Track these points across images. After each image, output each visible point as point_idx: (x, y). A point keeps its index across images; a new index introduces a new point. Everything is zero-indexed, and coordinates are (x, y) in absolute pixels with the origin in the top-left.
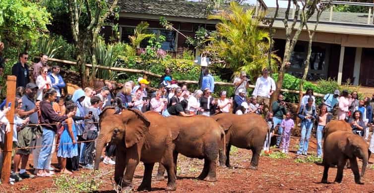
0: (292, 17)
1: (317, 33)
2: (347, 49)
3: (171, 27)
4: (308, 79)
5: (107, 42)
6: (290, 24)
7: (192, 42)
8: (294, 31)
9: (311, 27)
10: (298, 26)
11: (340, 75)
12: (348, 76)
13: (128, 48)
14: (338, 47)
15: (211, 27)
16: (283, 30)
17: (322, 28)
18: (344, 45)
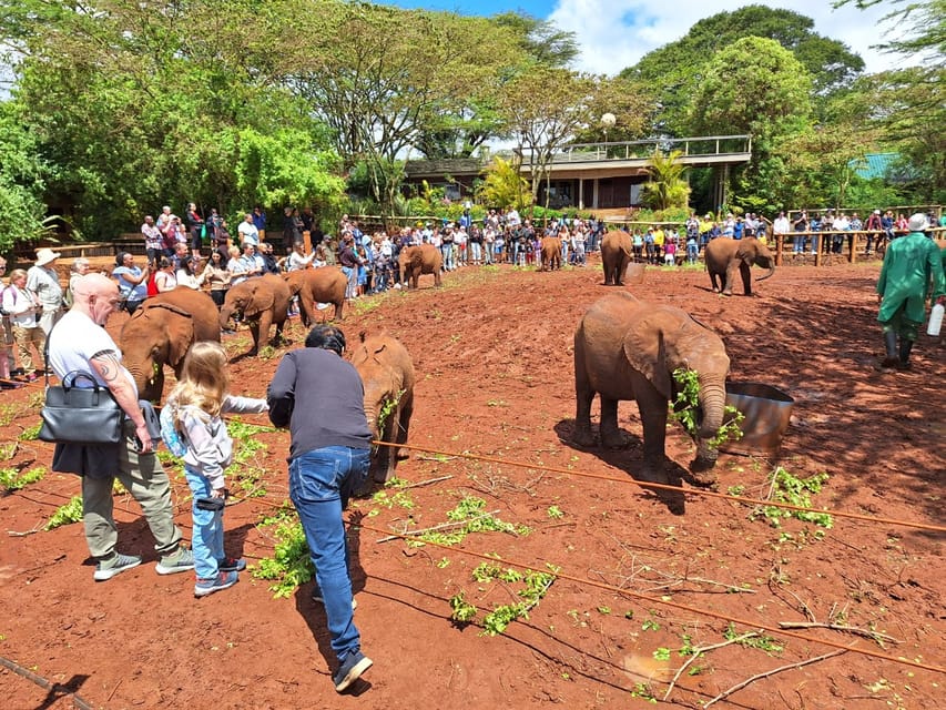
0: (535, 162)
1: (553, 172)
2: (585, 181)
3: (453, 180)
4: (551, 207)
5: (407, 197)
6: (534, 167)
7: (471, 191)
8: (538, 172)
9: (547, 168)
10: (540, 168)
11: (581, 203)
12: (588, 205)
13: (423, 201)
14: (577, 181)
15: (482, 177)
16: (530, 172)
17: (555, 168)
18: (582, 178)
